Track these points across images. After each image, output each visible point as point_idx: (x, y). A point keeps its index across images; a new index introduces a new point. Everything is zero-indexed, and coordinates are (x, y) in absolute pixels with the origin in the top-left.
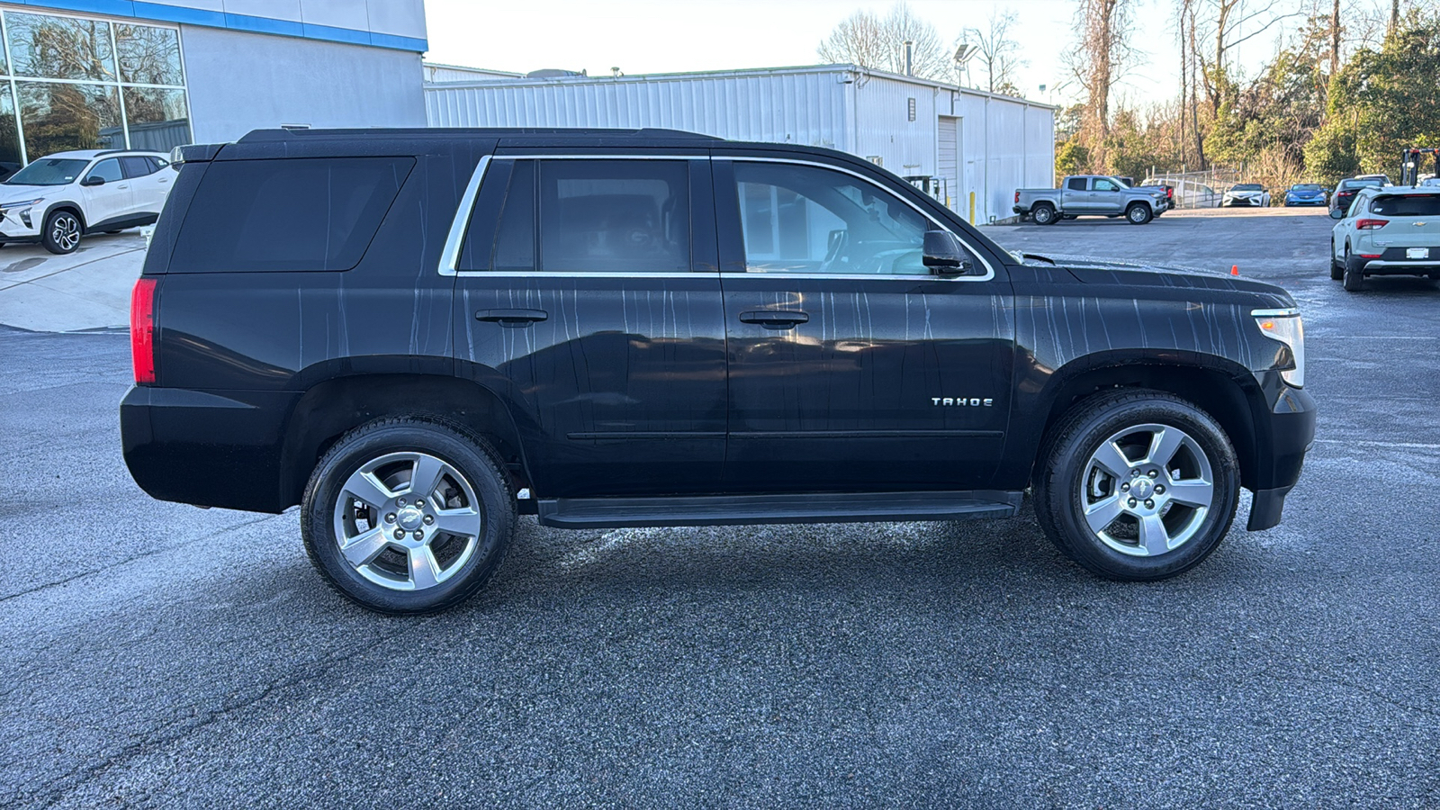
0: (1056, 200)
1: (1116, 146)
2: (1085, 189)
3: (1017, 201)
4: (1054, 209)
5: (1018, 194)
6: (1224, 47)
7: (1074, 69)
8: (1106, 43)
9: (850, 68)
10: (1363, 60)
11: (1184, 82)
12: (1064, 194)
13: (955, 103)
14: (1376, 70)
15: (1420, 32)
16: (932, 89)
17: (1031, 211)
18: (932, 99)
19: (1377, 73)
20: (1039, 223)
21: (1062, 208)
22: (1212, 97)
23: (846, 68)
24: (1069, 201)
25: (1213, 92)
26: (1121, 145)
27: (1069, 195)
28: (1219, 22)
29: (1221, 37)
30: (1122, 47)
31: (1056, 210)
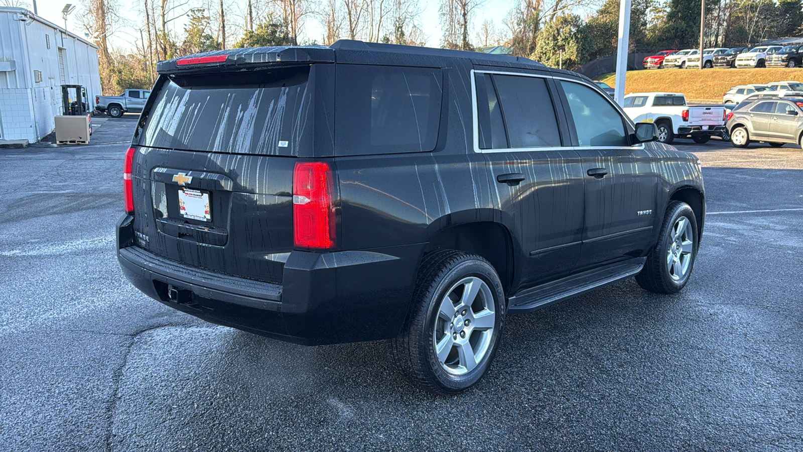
0: (123, 103)
1: (117, 73)
2: (139, 98)
3: (98, 103)
4: (122, 108)
5: (98, 99)
6: (165, 21)
7: (84, 25)
8: (103, 12)
9: (23, 11)
10: (251, 37)
11: (150, 39)
12: (127, 100)
13: (63, 40)
14: (257, 42)
15: (274, 25)
16: (53, 30)
17: (108, 109)
18: (54, 36)
19: (258, 44)
20: (113, 117)
21: (126, 108)
22: (162, 49)
23: (20, 11)
24: (130, 104)
25: (163, 46)
26: (120, 72)
27: (130, 101)
28: (162, 7)
29: (163, 16)
30: (114, 15)
31: (123, 109)
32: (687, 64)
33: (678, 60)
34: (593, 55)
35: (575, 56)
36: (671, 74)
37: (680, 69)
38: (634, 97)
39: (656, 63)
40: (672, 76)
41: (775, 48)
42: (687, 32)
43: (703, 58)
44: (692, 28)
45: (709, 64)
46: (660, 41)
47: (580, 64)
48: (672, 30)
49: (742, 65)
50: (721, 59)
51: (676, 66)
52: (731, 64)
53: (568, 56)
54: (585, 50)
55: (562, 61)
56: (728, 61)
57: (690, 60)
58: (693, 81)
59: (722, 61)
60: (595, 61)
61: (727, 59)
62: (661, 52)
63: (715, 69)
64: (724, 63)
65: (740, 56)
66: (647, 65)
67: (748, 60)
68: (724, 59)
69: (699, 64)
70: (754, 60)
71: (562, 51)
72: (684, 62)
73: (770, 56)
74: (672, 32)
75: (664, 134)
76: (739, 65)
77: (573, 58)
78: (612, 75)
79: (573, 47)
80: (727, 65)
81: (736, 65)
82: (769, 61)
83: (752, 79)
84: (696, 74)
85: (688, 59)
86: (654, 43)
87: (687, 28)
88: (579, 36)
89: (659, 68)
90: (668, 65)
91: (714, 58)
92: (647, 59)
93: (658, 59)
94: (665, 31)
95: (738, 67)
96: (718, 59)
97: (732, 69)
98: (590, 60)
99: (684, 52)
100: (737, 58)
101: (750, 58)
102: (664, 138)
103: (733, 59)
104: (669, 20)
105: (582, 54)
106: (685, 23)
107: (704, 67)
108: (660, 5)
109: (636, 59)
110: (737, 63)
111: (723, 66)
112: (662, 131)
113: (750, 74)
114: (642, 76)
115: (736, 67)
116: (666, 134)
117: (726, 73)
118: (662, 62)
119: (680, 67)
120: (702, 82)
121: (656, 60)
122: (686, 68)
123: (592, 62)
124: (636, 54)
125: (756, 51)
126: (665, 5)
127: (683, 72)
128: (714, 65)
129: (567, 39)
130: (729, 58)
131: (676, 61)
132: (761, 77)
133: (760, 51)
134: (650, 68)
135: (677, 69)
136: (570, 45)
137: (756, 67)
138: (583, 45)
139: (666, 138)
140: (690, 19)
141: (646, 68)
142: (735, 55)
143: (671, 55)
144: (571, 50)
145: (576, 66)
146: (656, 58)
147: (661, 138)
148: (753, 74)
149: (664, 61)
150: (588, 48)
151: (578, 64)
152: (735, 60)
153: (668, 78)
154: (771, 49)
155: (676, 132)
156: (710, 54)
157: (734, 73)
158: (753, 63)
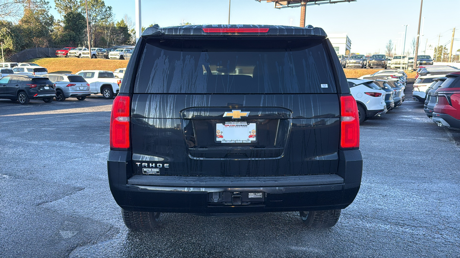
32: (82, 55)
33: (77, 53)
34: (23, 47)
35: (12, 47)
36: (75, 61)
37: (79, 58)
38: (85, 72)
39: (64, 54)
40: (75, 62)
41: (127, 50)
42: (76, 38)
43: (91, 52)
44: (79, 36)
45: (94, 56)
46: (61, 41)
47: (15, 52)
48: (68, 36)
49: (112, 58)
50: (101, 54)
51: (76, 56)
52: (107, 57)
53: (7, 46)
54: (18, 43)
55: (3, 49)
56: (105, 55)
57: (84, 54)
58: (88, 65)
59: (101, 55)
60: (25, 51)
61: (104, 54)
62: (65, 48)
63: (98, 59)
64: (103, 56)
65: (110, 53)
66: (58, 55)
67: (115, 55)
68: (102, 54)
69: (89, 56)
70: (118, 55)
71: (3, 43)
72: (80, 54)
73: (126, 54)
74: (68, 37)
75: (108, 93)
76: (111, 58)
77: (11, 48)
78: (38, 60)
79: (10, 41)
80: (105, 57)
81: (109, 58)
82: (126, 56)
83: (120, 66)
84: (89, 61)
85: (83, 53)
86: (58, 43)
87: (76, 36)
88: (13, 35)
89: (66, 57)
90: (71, 55)
91: (97, 53)
92: (58, 51)
93: (65, 52)
94: (63, 36)
95: (110, 59)
96: (99, 54)
97: (107, 60)
98: (22, 50)
99: (79, 49)
100: (109, 54)
101: (116, 54)
102: (108, 96)
103: (107, 54)
104: (65, 30)
105: (17, 46)
106: (74, 33)
107: (92, 57)
108: (55, 21)
109: (49, 51)
110: (110, 57)
111: (102, 57)
112: (107, 91)
113: (118, 63)
114: (57, 61)
115: (109, 59)
116: (109, 93)
117: (105, 61)
118: (67, 53)
119: (78, 57)
120: (93, 66)
121: (64, 52)
122: (82, 58)
123: (23, 51)
124: (49, 48)
125: (118, 51)
126: (58, 21)
127: (81, 60)
128: (97, 57)
129: (5, 36)
130: (105, 53)
131: (76, 53)
132: (124, 64)
133: (120, 51)
134: (60, 56)
135: (77, 58)
136: (8, 40)
137: (120, 59)
138: (16, 40)
139: (109, 95)
140: (77, 31)
141: (58, 57)
142: (108, 53)
143: (72, 50)
144: (9, 43)
145: (13, 53)
146: (63, 51)
147: (106, 96)
148: (120, 62)
149: (68, 53)
150: (20, 43)
151: (14, 52)
152: (108, 55)
153: (73, 63)
154: (125, 51)
155: (115, 92)
156: (94, 51)
157: (110, 62)
158: (118, 57)
